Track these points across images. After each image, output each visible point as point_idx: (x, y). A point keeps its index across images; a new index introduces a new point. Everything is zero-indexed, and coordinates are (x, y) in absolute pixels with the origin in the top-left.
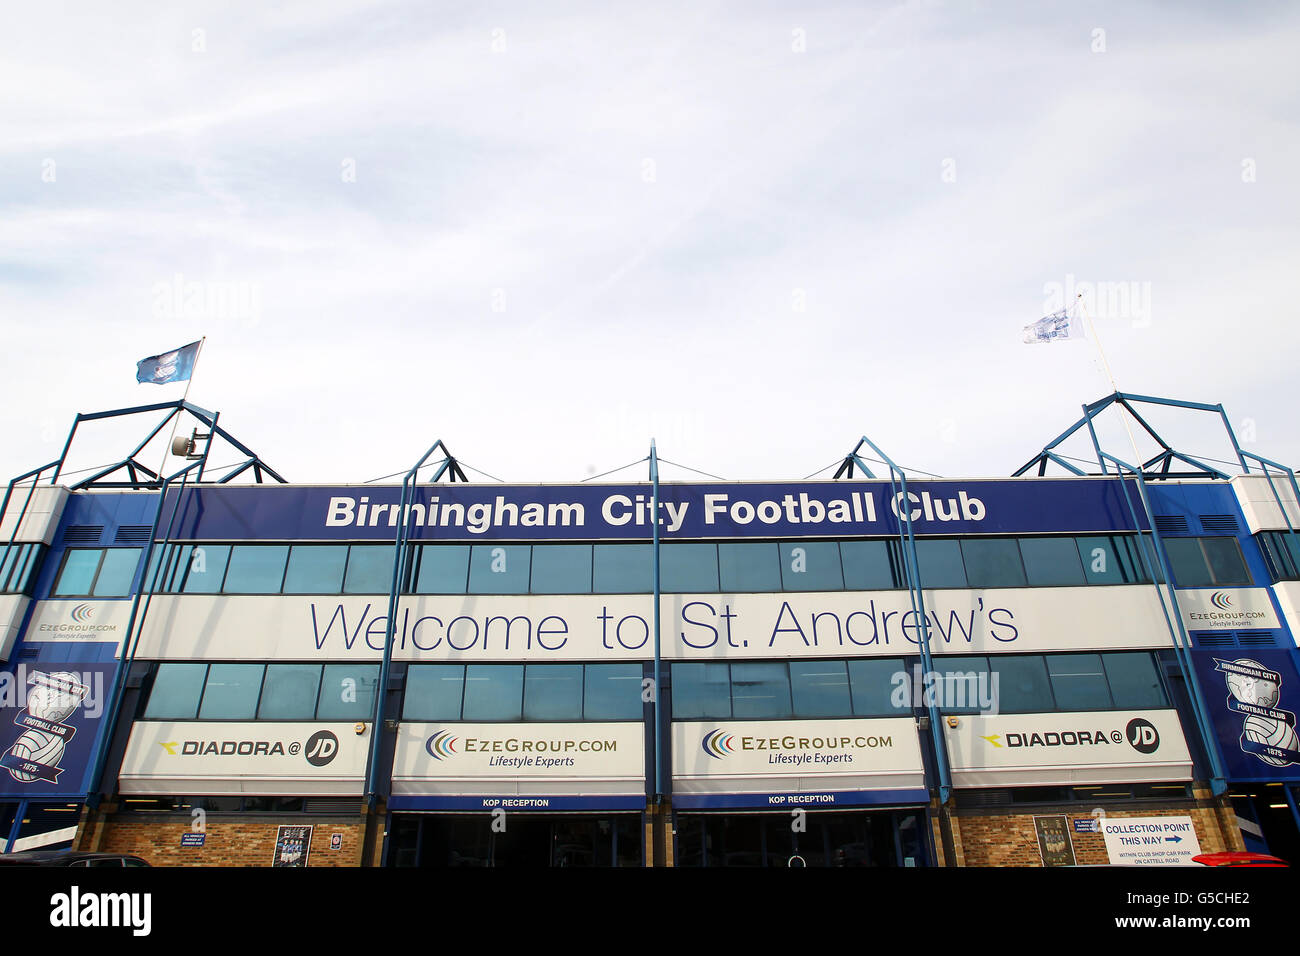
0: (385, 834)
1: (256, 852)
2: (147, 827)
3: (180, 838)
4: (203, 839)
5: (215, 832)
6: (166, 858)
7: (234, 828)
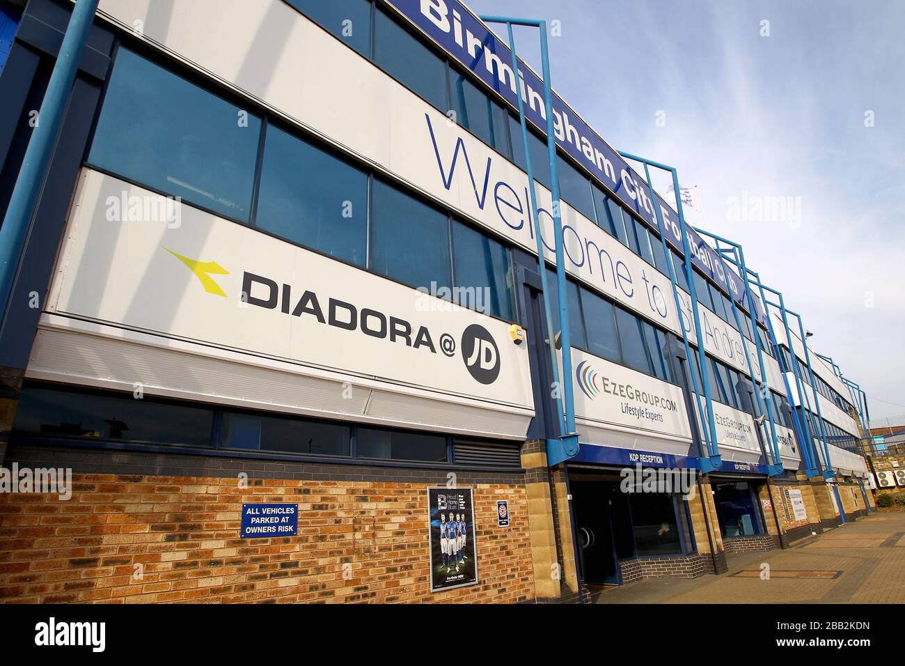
0: (569, 497)
1: (400, 540)
2: (130, 487)
3: (237, 517)
4: (293, 520)
5: (317, 499)
6: (206, 574)
7: (352, 492)
